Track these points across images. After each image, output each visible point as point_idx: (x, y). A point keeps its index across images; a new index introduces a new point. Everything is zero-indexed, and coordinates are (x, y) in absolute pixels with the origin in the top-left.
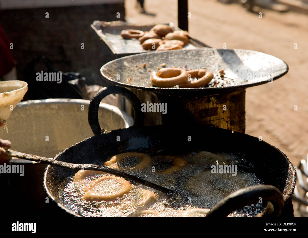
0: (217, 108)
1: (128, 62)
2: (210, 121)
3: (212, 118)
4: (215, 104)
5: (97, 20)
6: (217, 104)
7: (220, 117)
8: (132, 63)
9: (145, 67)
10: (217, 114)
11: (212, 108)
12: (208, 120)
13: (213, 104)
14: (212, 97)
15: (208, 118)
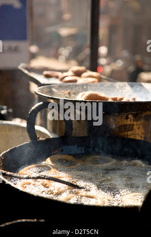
0: (133, 125)
1: (56, 89)
2: (127, 135)
3: (129, 133)
4: (132, 121)
5: (23, 62)
6: (134, 121)
7: (135, 132)
8: (59, 90)
9: (69, 93)
10: (133, 130)
11: (129, 125)
12: (126, 134)
13: (131, 121)
14: (130, 114)
15: (126, 133)
